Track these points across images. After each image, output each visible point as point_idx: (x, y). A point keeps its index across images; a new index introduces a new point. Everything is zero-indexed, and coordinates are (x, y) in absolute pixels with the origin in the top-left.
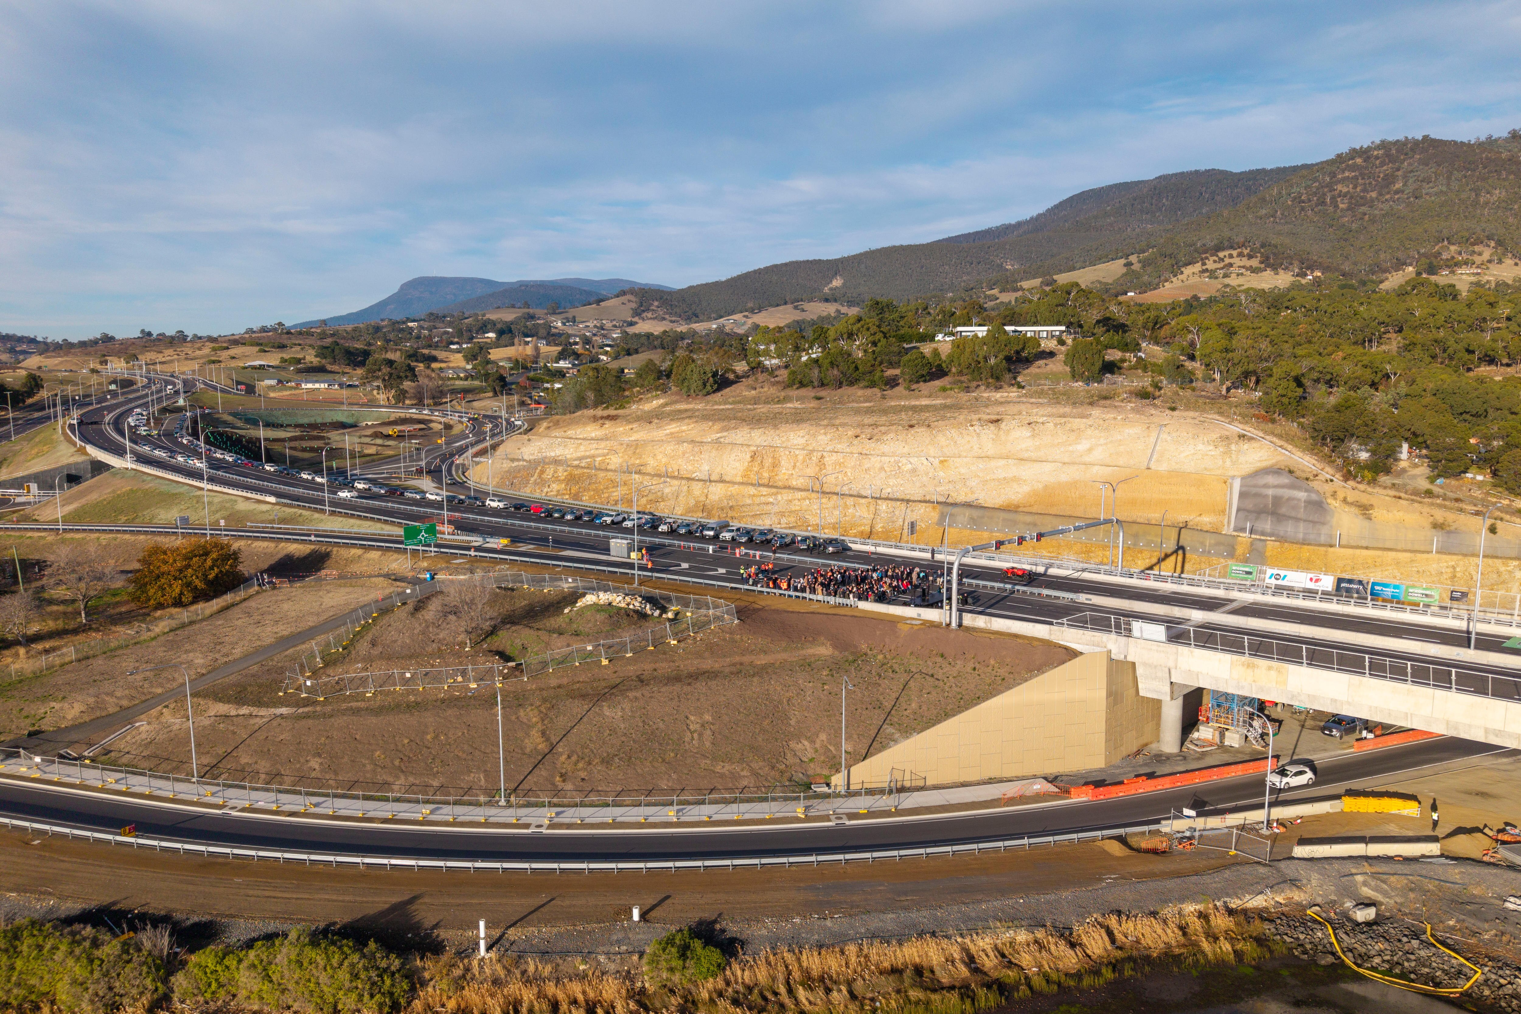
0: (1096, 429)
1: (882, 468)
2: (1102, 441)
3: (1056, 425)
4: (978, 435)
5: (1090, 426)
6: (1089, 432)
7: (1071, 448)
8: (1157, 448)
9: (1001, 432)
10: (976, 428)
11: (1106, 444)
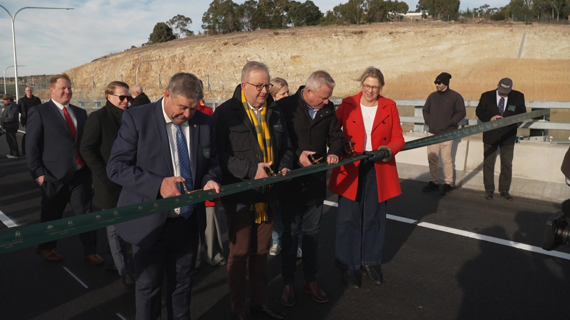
0: (456, 33)
1: (232, 64)
2: (463, 42)
3: (416, 33)
4: (341, 42)
5: (451, 32)
6: (450, 36)
7: (431, 48)
8: (525, 44)
9: (364, 40)
10: (340, 37)
11: (468, 44)
